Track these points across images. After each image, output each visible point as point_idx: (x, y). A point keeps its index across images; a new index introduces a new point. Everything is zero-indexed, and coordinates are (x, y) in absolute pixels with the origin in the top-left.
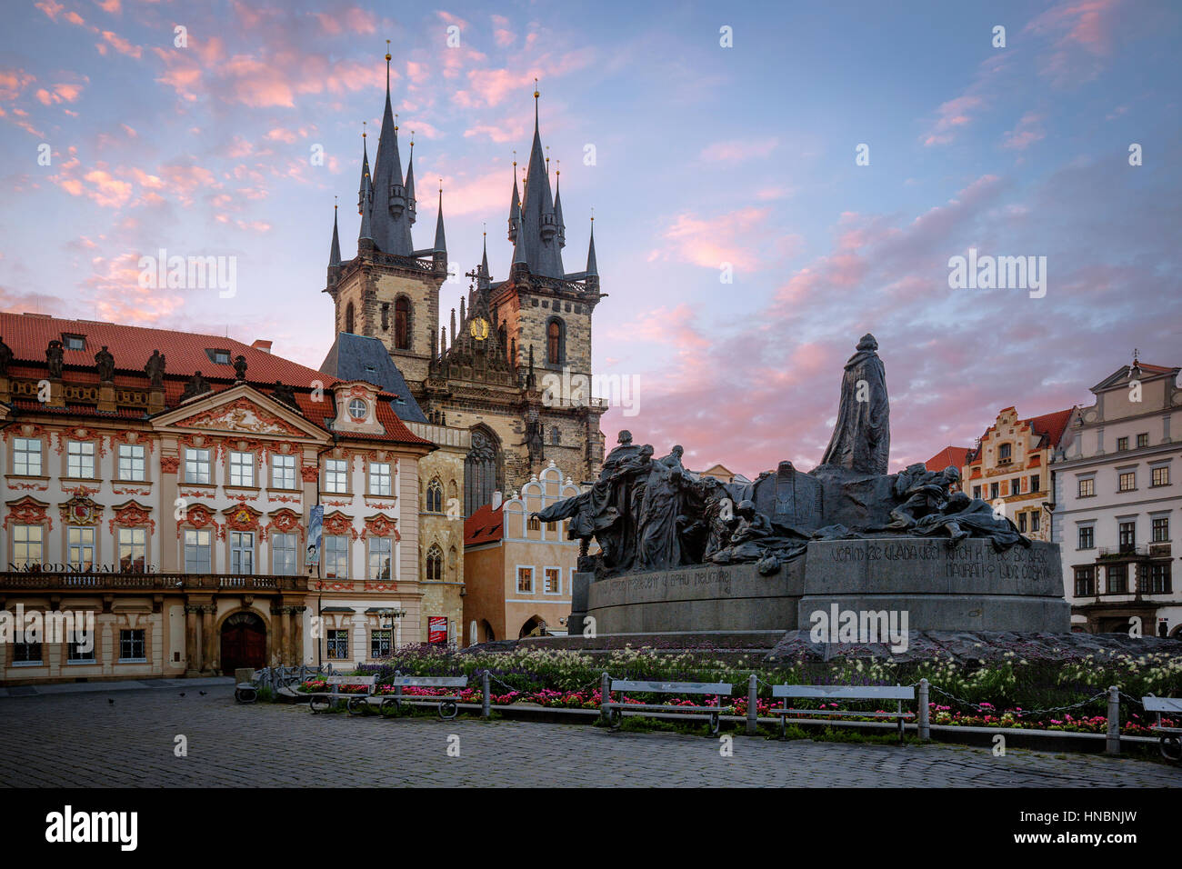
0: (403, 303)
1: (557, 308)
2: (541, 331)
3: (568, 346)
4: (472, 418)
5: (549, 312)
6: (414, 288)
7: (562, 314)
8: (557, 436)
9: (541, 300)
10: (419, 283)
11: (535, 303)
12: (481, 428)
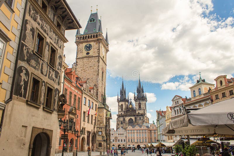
0: (122, 105)
1: (140, 101)
2: (138, 105)
3: (141, 106)
4: (129, 118)
5: (139, 102)
6: (123, 103)
7: (140, 102)
8: (140, 118)
9: (138, 101)
10: (123, 102)
11: (137, 101)
12: (131, 118)
